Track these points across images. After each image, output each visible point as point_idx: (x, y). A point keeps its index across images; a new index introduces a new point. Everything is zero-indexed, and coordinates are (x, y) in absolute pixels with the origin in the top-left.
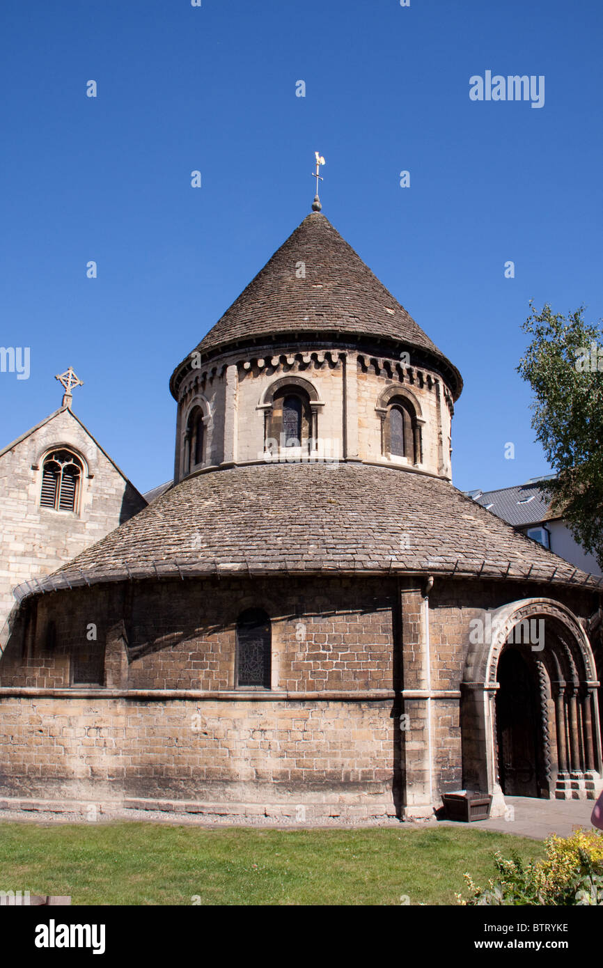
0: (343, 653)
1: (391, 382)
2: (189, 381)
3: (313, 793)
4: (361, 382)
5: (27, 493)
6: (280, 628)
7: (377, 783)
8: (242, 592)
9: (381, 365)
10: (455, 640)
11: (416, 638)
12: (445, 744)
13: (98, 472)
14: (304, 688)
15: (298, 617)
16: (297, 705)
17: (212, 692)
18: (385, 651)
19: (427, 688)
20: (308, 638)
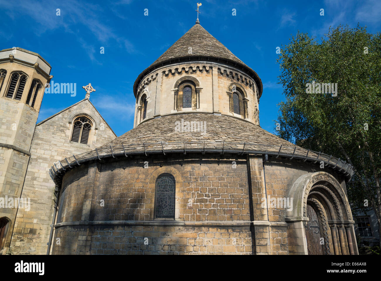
0: (217, 199)
2: (141, 84)
4: (220, 79)
5: (65, 134)
6: (181, 185)
9: (228, 73)
10: (280, 192)
11: (260, 190)
13: (100, 127)
14: (194, 219)
15: (191, 178)
16: (190, 230)
17: (140, 221)
18: (241, 198)
19: (267, 220)
20: (197, 190)
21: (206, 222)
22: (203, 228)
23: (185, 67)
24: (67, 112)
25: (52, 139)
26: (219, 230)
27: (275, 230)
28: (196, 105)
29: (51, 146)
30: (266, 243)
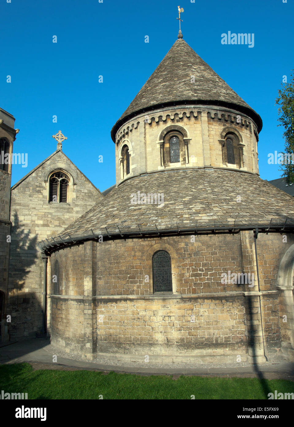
0: (211, 272)
1: (226, 125)
2: (120, 132)
3: (198, 350)
4: (210, 126)
5: (43, 195)
6: (176, 261)
7: (233, 344)
8: (154, 242)
9: (220, 116)
10: (272, 262)
11: (250, 262)
12: (269, 321)
13: (78, 182)
14: (190, 292)
15: (185, 254)
16: (187, 302)
17: (141, 296)
18: (233, 270)
19: (258, 290)
20: (191, 265)
21: (201, 295)
22: (199, 300)
23: (170, 114)
24: (40, 170)
25: (30, 202)
26: (214, 301)
27: (266, 299)
28: (184, 160)
29: (30, 211)
30: (257, 311)
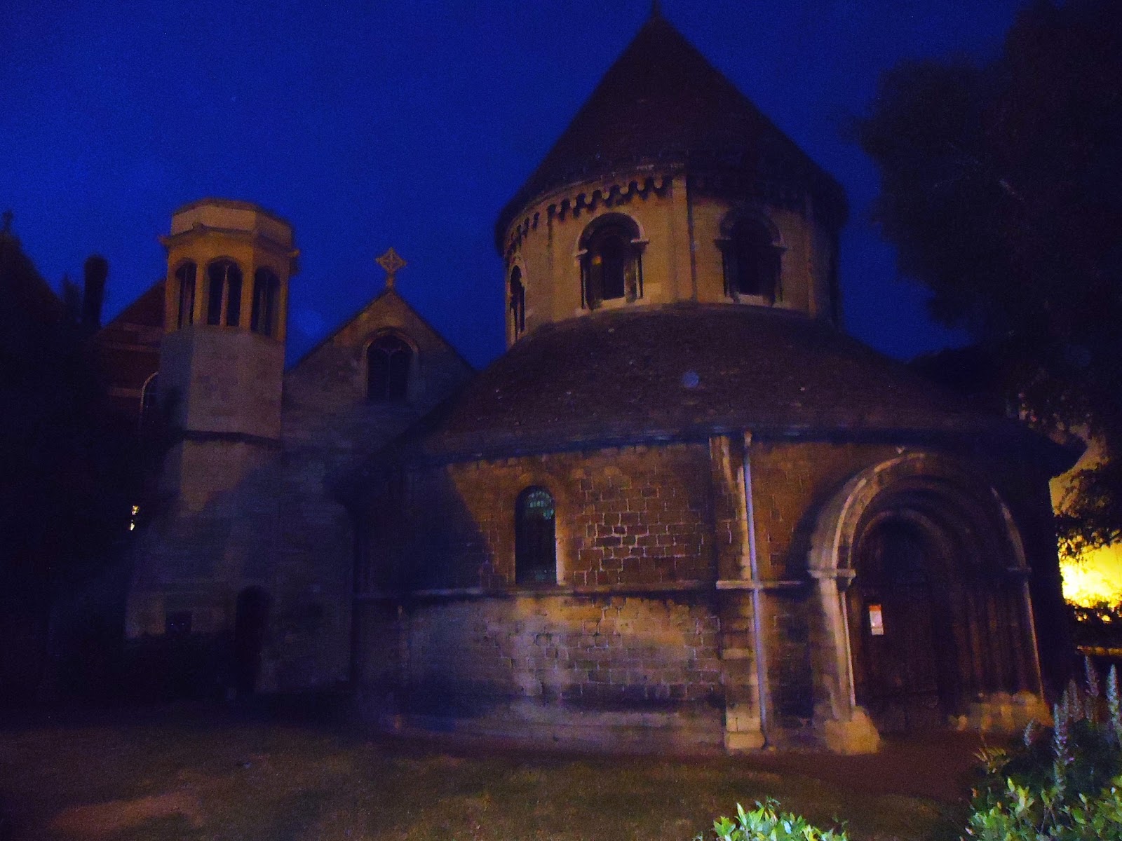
0: (641, 536)
1: (735, 204)
3: (610, 713)
4: (693, 208)
5: (352, 386)
6: (565, 510)
7: (691, 702)
10: (793, 513)
11: (733, 512)
14: (594, 581)
15: (584, 493)
16: (587, 602)
17: (491, 589)
18: (695, 531)
20: (597, 519)
21: (618, 586)
22: (614, 599)
23: (601, 189)
24: (347, 332)
25: (325, 402)
30: (745, 627)
